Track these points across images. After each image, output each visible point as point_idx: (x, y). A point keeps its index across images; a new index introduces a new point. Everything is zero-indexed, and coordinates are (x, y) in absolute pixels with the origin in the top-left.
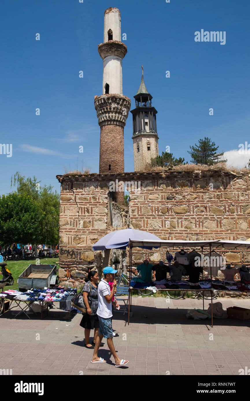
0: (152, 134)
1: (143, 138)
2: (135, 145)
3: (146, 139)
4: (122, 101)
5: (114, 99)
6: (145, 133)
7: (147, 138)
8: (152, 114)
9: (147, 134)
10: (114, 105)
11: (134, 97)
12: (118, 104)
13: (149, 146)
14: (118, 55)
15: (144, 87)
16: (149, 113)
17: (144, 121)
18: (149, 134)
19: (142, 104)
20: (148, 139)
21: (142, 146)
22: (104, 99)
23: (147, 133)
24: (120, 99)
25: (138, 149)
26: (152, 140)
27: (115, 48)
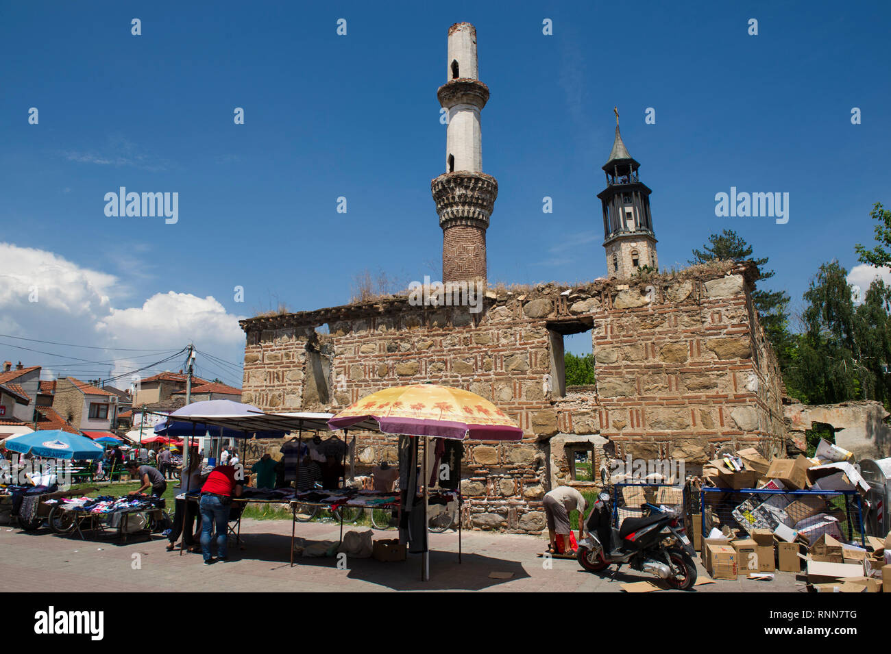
0: (641, 234)
1: (622, 244)
2: (610, 259)
3: (628, 244)
4: (473, 181)
5: (460, 180)
6: (627, 234)
7: (631, 242)
8: (639, 197)
9: (631, 234)
10: (458, 192)
11: (603, 168)
12: (467, 188)
13: (635, 257)
14: (469, 102)
15: (622, 147)
16: (631, 194)
17: (623, 211)
18: (635, 234)
19: (619, 180)
20: (633, 244)
21: (622, 259)
22: (442, 183)
23: (631, 232)
24: (470, 179)
25: (616, 264)
26: (642, 247)
27: (461, 91)
